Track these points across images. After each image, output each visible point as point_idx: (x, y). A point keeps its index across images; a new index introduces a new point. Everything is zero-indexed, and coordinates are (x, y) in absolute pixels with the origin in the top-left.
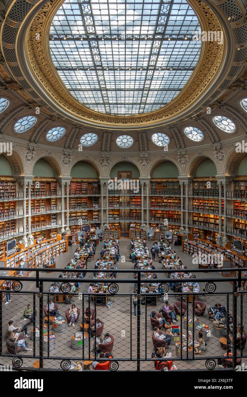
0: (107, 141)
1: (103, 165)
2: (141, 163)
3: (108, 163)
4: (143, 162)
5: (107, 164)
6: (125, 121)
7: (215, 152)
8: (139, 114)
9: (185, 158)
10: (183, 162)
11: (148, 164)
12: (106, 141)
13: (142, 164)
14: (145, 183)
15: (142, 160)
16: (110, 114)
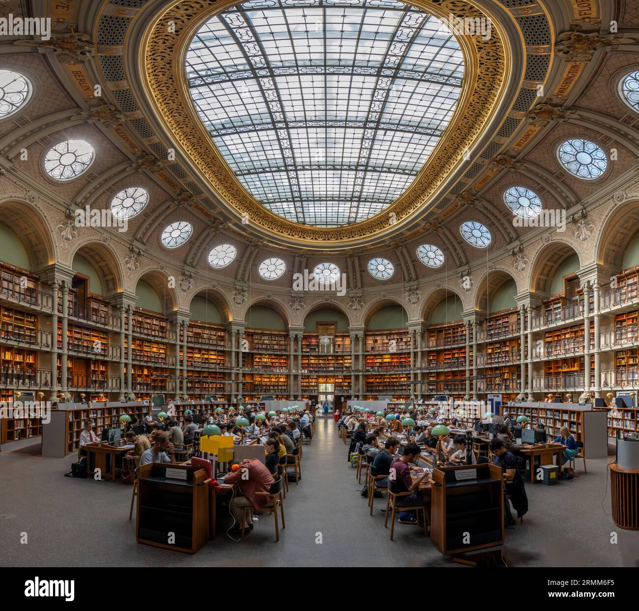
1: (294, 309)
2: (352, 307)
3: (302, 306)
4: (354, 305)
5: (300, 307)
6: (327, 236)
7: (461, 280)
8: (349, 223)
9: (417, 294)
10: (414, 301)
11: (361, 307)
12: (298, 269)
14: (356, 335)
15: (353, 302)
16: (304, 223)
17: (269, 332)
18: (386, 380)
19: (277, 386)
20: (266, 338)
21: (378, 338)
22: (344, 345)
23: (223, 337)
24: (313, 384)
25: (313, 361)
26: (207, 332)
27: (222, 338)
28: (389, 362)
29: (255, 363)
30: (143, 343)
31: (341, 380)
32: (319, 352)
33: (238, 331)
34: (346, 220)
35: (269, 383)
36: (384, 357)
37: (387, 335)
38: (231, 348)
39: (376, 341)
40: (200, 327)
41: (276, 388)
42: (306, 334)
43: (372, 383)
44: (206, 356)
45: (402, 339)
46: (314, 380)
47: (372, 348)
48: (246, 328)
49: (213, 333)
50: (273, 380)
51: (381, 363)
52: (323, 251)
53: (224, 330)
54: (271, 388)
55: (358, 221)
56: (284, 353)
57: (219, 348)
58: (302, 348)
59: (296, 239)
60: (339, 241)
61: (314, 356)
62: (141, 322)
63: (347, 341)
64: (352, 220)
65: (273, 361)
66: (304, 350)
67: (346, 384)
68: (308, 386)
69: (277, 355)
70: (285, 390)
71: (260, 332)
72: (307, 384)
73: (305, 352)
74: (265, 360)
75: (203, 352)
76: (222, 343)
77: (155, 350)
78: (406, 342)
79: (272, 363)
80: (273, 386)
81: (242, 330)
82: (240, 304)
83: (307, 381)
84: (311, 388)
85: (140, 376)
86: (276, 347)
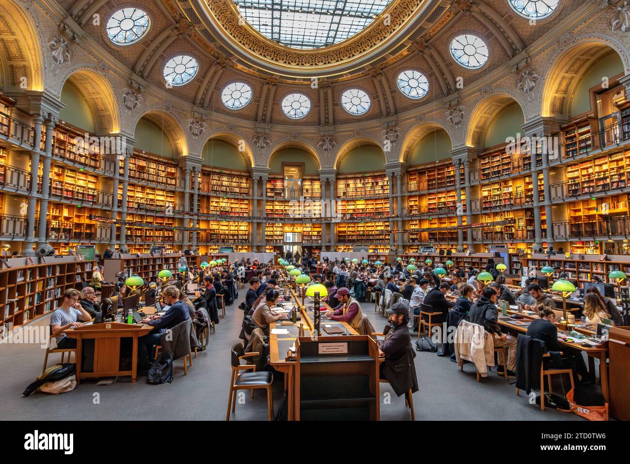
0: (266, 102)
1: (258, 147)
2: (322, 146)
3: (267, 144)
4: (325, 144)
5: (265, 145)
6: (301, 61)
7: (448, 112)
8: (326, 45)
9: (396, 131)
10: (392, 139)
11: (333, 147)
12: (266, 99)
13: (324, 148)
14: (328, 179)
15: (324, 141)
16: (278, 41)
17: (229, 172)
18: (360, 229)
19: (237, 235)
20: (225, 179)
21: (351, 182)
22: (312, 190)
23: (173, 174)
24: (278, 233)
25: (277, 208)
26: (153, 165)
27: (171, 176)
28: (363, 209)
29: (212, 208)
30: (63, 172)
31: (309, 229)
32: (284, 197)
33: (194, 168)
34: (324, 40)
35: (227, 232)
36: (358, 202)
37: (360, 178)
38: (185, 188)
39: (348, 185)
40: (145, 159)
41: (236, 237)
42: (271, 176)
43: (345, 232)
44: (151, 197)
45: (377, 183)
46: (279, 229)
47: (344, 193)
48: (203, 166)
49: (162, 168)
50: (232, 228)
51: (354, 210)
52: (295, 79)
53: (175, 166)
54: (231, 237)
55: (337, 41)
56: (246, 197)
57: (169, 188)
58: (267, 192)
59: (267, 61)
60: (314, 67)
61: (279, 202)
62: (62, 142)
63: (317, 185)
64: (330, 40)
65: (233, 206)
66: (269, 194)
67: (315, 233)
68: (272, 236)
69: (238, 199)
70: (246, 240)
71: (218, 171)
72: (271, 233)
73: (270, 197)
74: (223, 205)
75: (148, 191)
76: (173, 182)
77: (81, 183)
78: (382, 187)
79: (232, 208)
80: (233, 235)
81: (199, 167)
82: (197, 135)
83: (271, 229)
84: (275, 238)
85: (55, 218)
86: (237, 190)
